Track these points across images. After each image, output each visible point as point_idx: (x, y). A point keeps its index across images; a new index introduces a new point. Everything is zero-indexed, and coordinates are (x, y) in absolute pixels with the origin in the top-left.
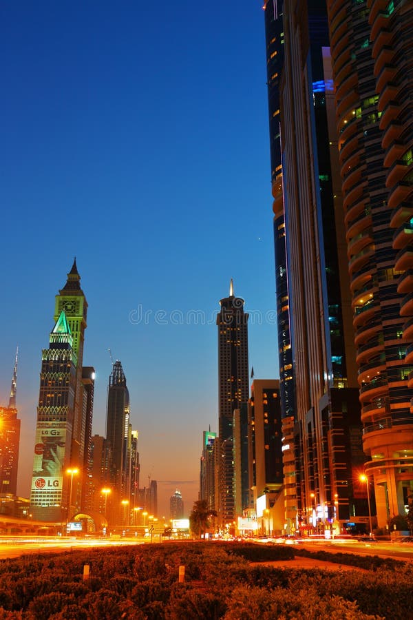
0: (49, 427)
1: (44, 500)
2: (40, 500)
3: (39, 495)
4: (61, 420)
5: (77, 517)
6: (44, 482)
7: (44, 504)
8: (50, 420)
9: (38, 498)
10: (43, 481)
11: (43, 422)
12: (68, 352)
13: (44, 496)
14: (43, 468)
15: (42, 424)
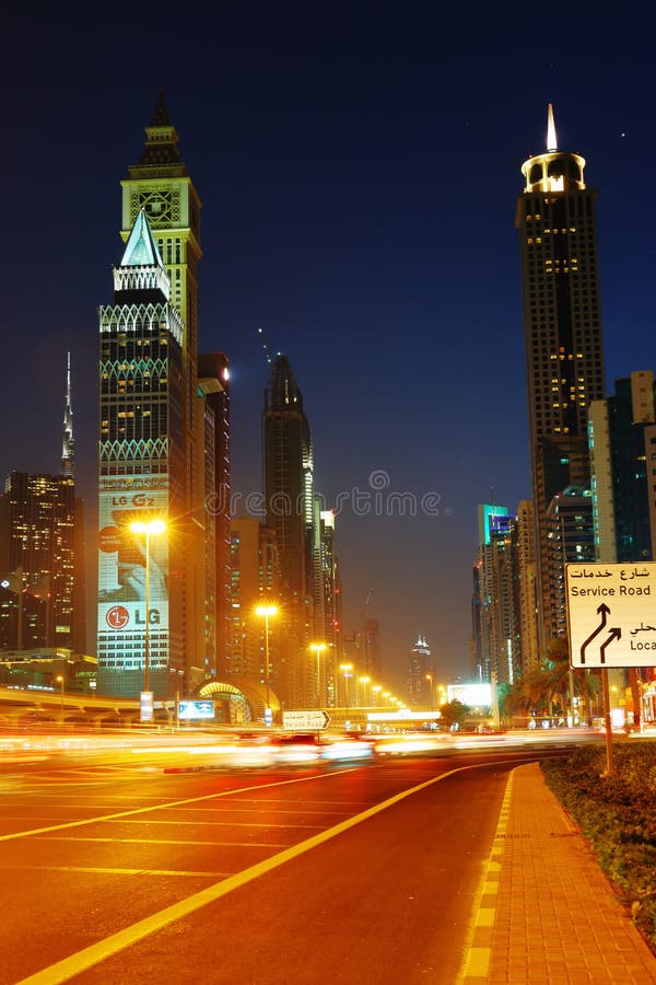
0: (128, 489)
1: (129, 655)
2: (120, 655)
3: (116, 643)
4: (155, 471)
5: (206, 690)
6: (126, 614)
7: (129, 664)
8: (130, 472)
9: (116, 651)
10: (122, 611)
11: (113, 477)
12: (159, 311)
13: (129, 647)
14: (121, 582)
15: (111, 482)
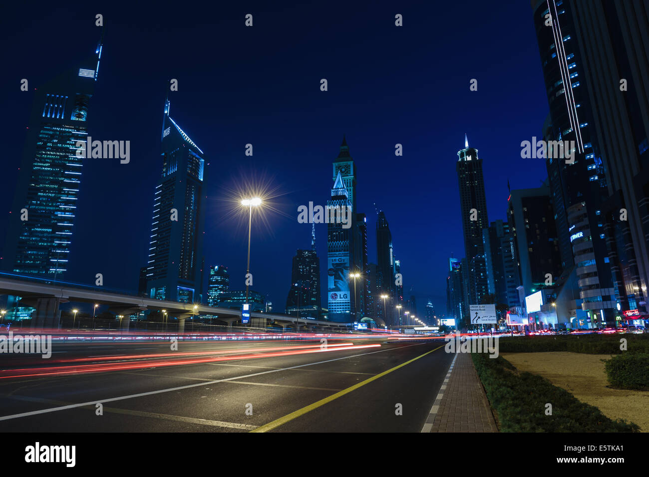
0: (337, 257)
1: (338, 308)
2: (335, 308)
3: (334, 304)
4: (344, 251)
5: (362, 320)
6: (337, 296)
7: (338, 311)
8: (337, 251)
9: (334, 307)
10: (336, 295)
11: (331, 253)
12: (345, 202)
13: (338, 306)
14: (335, 285)
15: (331, 254)
